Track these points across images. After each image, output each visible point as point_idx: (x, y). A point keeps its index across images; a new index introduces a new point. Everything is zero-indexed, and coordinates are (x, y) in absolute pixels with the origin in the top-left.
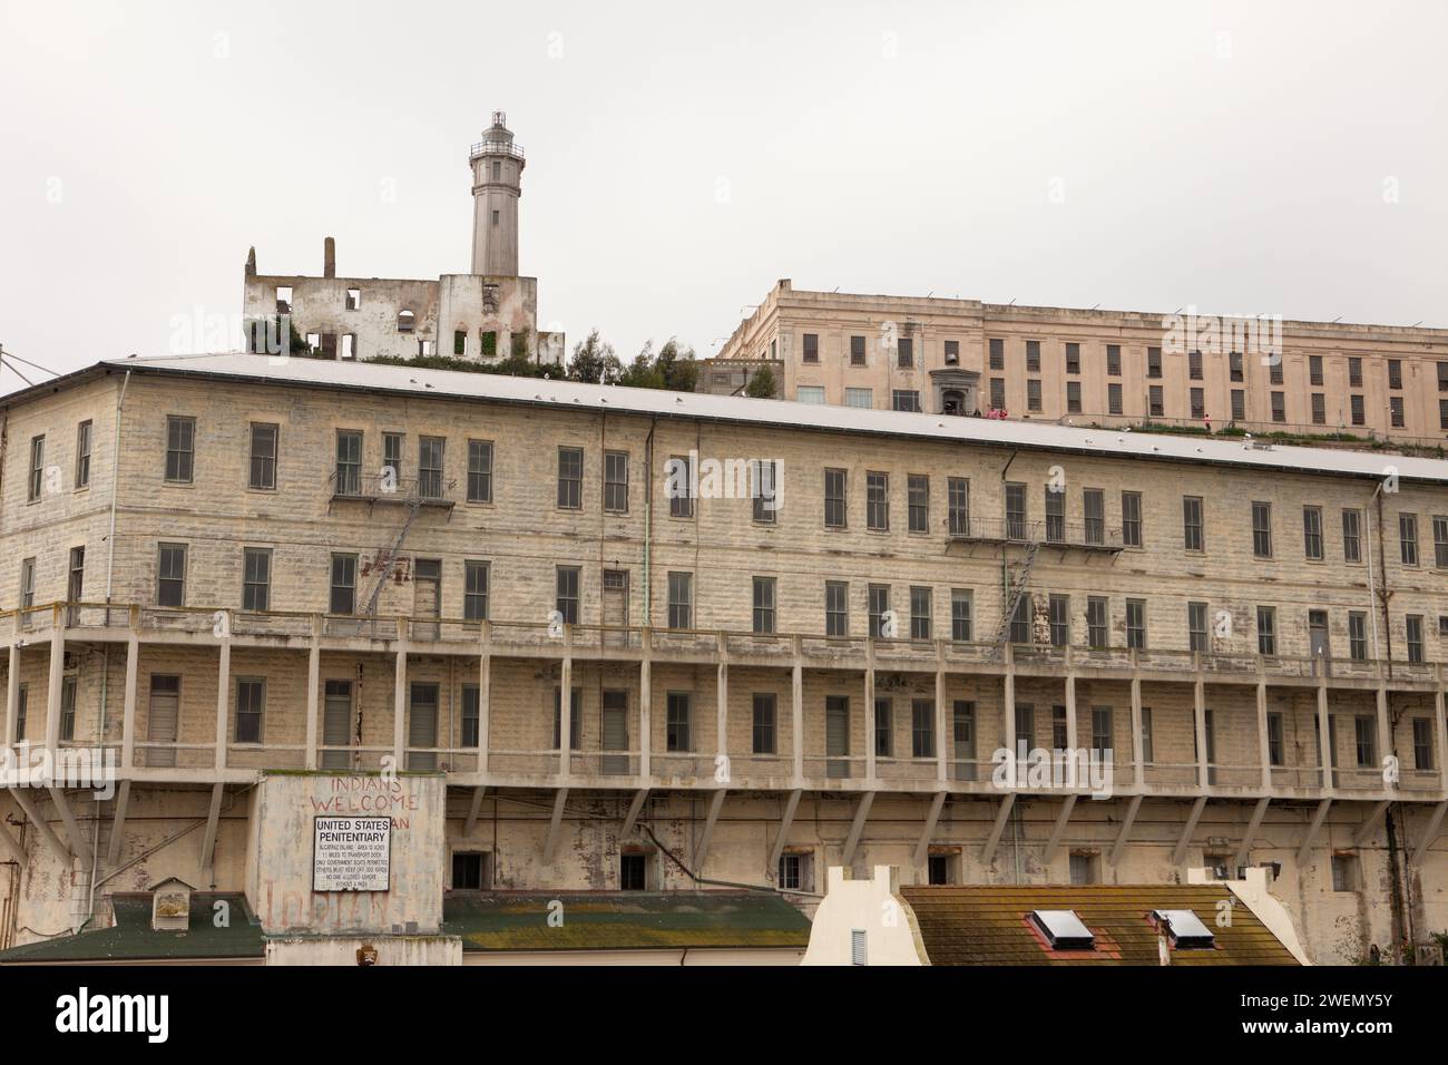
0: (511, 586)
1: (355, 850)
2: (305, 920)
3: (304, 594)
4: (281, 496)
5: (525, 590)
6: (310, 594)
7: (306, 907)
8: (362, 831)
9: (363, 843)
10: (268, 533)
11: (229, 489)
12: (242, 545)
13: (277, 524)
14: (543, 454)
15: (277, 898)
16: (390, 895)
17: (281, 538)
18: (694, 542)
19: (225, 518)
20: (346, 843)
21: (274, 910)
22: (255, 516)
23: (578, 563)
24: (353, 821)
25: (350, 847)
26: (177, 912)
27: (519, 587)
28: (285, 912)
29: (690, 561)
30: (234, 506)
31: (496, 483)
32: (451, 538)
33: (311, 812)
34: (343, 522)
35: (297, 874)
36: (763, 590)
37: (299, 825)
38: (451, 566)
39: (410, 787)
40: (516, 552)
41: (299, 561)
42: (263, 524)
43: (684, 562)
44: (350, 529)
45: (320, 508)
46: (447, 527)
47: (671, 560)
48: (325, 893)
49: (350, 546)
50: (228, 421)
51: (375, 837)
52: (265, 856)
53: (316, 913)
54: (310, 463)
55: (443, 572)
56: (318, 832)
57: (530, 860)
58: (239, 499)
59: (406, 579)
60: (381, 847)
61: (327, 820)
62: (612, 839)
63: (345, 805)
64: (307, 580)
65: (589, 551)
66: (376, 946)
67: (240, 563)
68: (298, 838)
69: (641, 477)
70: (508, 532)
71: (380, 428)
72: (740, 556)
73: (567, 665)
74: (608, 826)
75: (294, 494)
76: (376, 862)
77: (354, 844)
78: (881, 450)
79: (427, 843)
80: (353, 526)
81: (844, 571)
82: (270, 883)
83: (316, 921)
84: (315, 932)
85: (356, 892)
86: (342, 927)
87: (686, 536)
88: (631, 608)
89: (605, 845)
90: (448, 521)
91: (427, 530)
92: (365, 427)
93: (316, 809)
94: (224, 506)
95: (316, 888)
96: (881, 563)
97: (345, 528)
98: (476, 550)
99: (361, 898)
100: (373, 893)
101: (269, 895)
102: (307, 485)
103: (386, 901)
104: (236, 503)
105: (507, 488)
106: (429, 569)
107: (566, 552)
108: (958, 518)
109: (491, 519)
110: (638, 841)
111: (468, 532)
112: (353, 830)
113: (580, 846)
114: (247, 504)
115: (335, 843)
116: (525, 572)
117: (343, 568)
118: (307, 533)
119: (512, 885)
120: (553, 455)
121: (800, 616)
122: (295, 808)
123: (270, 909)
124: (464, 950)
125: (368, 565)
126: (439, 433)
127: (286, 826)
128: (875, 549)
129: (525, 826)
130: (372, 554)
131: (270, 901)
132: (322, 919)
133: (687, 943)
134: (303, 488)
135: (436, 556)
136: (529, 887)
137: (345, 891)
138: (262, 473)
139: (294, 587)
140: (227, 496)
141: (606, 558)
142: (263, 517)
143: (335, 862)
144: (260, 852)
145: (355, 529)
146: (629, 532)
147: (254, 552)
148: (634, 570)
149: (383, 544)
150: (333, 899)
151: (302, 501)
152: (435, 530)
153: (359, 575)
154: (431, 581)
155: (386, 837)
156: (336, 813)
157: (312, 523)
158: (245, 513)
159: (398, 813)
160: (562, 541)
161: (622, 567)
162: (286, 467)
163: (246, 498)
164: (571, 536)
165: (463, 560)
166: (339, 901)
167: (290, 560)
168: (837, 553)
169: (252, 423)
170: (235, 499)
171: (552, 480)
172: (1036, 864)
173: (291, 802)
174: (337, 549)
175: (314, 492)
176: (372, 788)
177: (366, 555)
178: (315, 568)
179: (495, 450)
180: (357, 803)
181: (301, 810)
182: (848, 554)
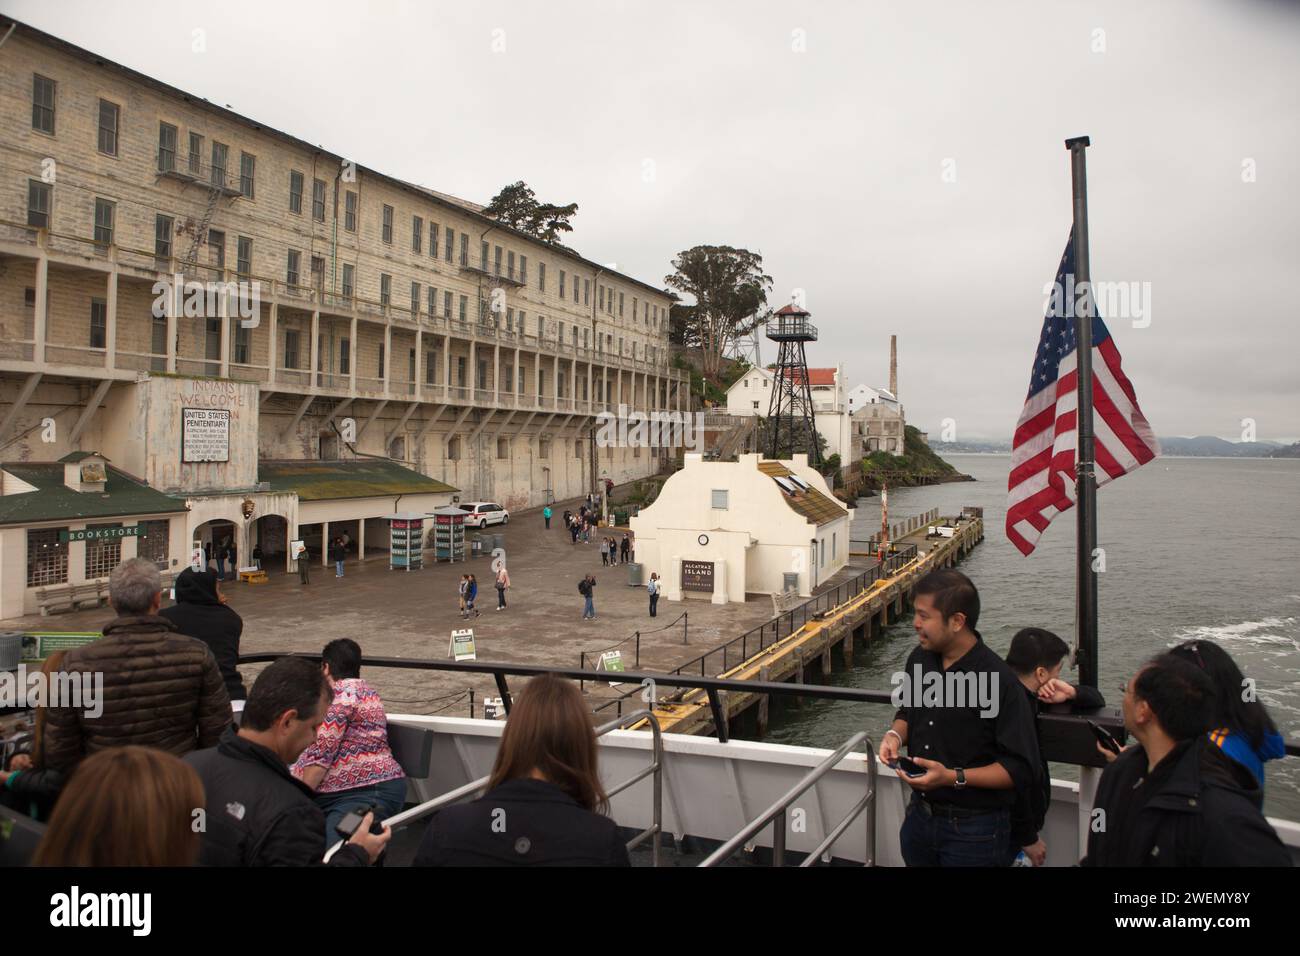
0: (265, 258)
1: (209, 433)
2: (177, 482)
3: (138, 241)
4: (123, 163)
5: (272, 262)
6: (142, 242)
7: (177, 474)
8: (212, 419)
9: (213, 428)
10: (114, 190)
11: (84, 148)
12: (94, 195)
13: (119, 183)
14: (283, 173)
15: (159, 468)
16: (228, 464)
17: (124, 196)
18: (357, 248)
19: (83, 171)
20: (203, 428)
21: (157, 476)
22: (105, 174)
23: (299, 250)
24: (207, 412)
25: (205, 431)
26: (98, 478)
27: (269, 259)
28: (164, 477)
29: (353, 259)
30: (88, 163)
31: (257, 186)
32: (231, 218)
33: (180, 405)
34: (166, 192)
35: (171, 449)
36: (386, 280)
37: (172, 414)
38: (230, 238)
39: (239, 389)
40: (267, 235)
41: (135, 216)
42: (110, 182)
43: (350, 259)
44: (170, 199)
45: (148, 179)
46: (229, 210)
47: (346, 256)
48: (189, 463)
49: (169, 211)
50: (84, 92)
51: (218, 424)
52: (151, 437)
53: (184, 478)
54: (142, 142)
55: (227, 242)
56: (186, 420)
57: (274, 441)
58: (92, 158)
59: (204, 242)
60: (224, 431)
61: (191, 411)
62: (315, 428)
63: (201, 401)
64: (141, 232)
65: (305, 243)
66: (253, 500)
67: (92, 209)
68: (172, 424)
69: (333, 200)
70: (263, 222)
71: (189, 128)
72: (375, 260)
73: (316, 316)
74: (313, 419)
75: (131, 163)
76: (220, 442)
77: (208, 428)
78: (437, 211)
79: (249, 429)
80: (171, 196)
81: (420, 278)
82: (154, 456)
83: (184, 483)
84: (183, 491)
85: (209, 462)
86: (200, 487)
87: (353, 243)
88: (326, 283)
89: (312, 431)
90: (230, 206)
91: (218, 210)
92: (180, 125)
93: (183, 402)
94: (81, 161)
95: (186, 459)
96: (433, 276)
97: (165, 197)
98: (245, 230)
99: (212, 466)
100: (218, 463)
101: (154, 464)
102: (140, 158)
103: (226, 467)
104: (90, 160)
105: (263, 190)
106: (217, 238)
107: (294, 241)
108: (464, 258)
109: (253, 210)
110: (328, 430)
111: (241, 216)
112: (207, 419)
113: (299, 432)
114: (98, 164)
115: (196, 427)
116: (272, 250)
117: (163, 225)
118: (141, 195)
119: (265, 456)
120: (288, 174)
121: (401, 299)
122: (169, 402)
123: (154, 475)
124: (300, 500)
125: (181, 228)
126: (225, 142)
127: (164, 414)
128: (432, 267)
129: (271, 418)
130: (184, 220)
131: (154, 470)
132: (187, 483)
133: (400, 492)
134: (138, 160)
135: (221, 229)
136: (274, 458)
137: (203, 461)
138: (108, 143)
139: (132, 235)
140: (83, 154)
141: (315, 249)
142: (111, 177)
143: (196, 441)
144: (146, 433)
145: (172, 199)
146: (326, 235)
147: (102, 202)
148: (328, 260)
149: (190, 214)
150: (194, 467)
151: (138, 170)
152: (222, 211)
153: (175, 234)
154: (216, 246)
155: (227, 425)
156: (195, 406)
157: (144, 188)
158: (97, 170)
159: (233, 408)
160: (292, 234)
161: (322, 256)
162: (126, 141)
163: (97, 158)
164: (297, 231)
165: (237, 236)
166: (198, 469)
167: (129, 214)
168: (418, 267)
169: (101, 99)
170: (88, 157)
171: (287, 191)
172: (486, 445)
173: (167, 398)
174: (160, 212)
175: (145, 165)
176: (217, 390)
177: (179, 221)
178: (146, 224)
179: (256, 163)
180: (208, 399)
181: (174, 403)
182: (423, 268)
